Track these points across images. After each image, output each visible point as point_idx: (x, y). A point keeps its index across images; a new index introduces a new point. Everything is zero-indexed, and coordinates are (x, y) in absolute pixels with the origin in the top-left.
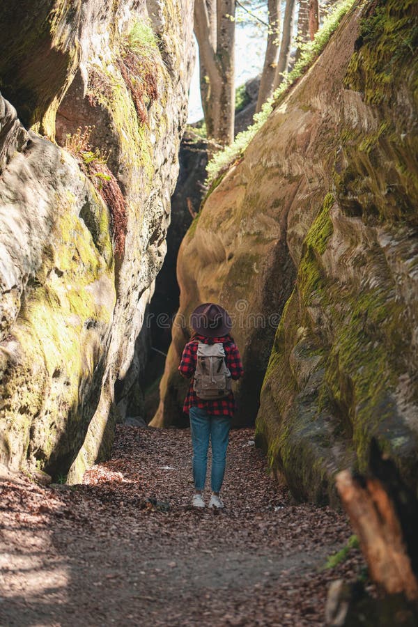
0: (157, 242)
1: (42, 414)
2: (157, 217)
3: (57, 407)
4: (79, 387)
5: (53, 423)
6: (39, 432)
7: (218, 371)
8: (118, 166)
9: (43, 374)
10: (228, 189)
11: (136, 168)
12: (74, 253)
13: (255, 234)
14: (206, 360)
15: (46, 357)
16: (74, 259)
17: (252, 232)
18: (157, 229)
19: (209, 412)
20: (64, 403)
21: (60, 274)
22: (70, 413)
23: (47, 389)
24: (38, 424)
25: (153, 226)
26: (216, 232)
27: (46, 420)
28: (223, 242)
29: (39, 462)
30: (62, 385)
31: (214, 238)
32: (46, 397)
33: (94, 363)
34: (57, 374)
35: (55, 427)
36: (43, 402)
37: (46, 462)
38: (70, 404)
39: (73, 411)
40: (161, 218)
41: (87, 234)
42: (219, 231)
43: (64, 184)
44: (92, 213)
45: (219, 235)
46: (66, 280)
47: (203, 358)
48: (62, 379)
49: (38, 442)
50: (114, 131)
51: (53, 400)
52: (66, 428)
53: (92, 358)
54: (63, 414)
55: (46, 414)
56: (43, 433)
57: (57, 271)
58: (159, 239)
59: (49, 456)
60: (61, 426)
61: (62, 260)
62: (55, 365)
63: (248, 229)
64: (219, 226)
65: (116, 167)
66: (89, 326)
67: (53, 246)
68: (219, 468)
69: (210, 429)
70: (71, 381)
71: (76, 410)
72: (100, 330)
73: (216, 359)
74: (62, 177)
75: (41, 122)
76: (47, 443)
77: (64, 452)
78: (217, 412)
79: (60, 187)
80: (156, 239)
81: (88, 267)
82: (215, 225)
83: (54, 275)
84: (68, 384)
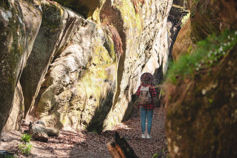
0: (149, 49)
1: (85, 110)
2: (148, 41)
3: (91, 108)
4: (100, 101)
5: (90, 113)
6: (84, 116)
7: (146, 96)
8: (123, 28)
9: (85, 97)
10: (185, 29)
11: (131, 28)
12: (100, 58)
13: (188, 44)
14: (142, 92)
15: (87, 92)
16: (100, 60)
17: (187, 44)
18: (148, 45)
19: (146, 108)
20: (94, 106)
21: (95, 65)
22: (96, 109)
23: (87, 102)
24: (83, 113)
25: (146, 44)
26: (180, 43)
27: (87, 112)
28: (182, 46)
29: (85, 125)
30: (93, 101)
31: (180, 45)
32: (86, 105)
33: (107, 93)
34: (91, 97)
35: (91, 114)
36: (85, 107)
37: (87, 125)
38: (96, 107)
39: (97, 109)
40: (149, 41)
41: (106, 52)
42: (181, 43)
43: (97, 36)
44: (108, 45)
45: (181, 44)
46: (97, 67)
47: (142, 91)
48: (93, 99)
49: (84, 119)
50: (122, 17)
51: (89, 106)
52: (95, 114)
53: (106, 92)
54: (93, 110)
55: (87, 110)
56: (85, 116)
57: (94, 64)
58: (150, 48)
59: (88, 124)
60: (93, 114)
61: (95, 60)
62: (90, 94)
63: (186, 43)
64: (181, 41)
65: (122, 28)
66: (105, 81)
67: (93, 57)
68: (149, 126)
69: (146, 113)
70: (97, 99)
71: (99, 108)
72: (109, 82)
73: (145, 92)
74: (96, 34)
75: (92, 16)
76: (87, 119)
77: (94, 122)
78: (148, 108)
79: (96, 37)
80: (148, 48)
81: (106, 62)
82: (180, 41)
83: (92, 66)
84: (95, 100)
